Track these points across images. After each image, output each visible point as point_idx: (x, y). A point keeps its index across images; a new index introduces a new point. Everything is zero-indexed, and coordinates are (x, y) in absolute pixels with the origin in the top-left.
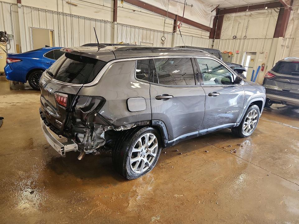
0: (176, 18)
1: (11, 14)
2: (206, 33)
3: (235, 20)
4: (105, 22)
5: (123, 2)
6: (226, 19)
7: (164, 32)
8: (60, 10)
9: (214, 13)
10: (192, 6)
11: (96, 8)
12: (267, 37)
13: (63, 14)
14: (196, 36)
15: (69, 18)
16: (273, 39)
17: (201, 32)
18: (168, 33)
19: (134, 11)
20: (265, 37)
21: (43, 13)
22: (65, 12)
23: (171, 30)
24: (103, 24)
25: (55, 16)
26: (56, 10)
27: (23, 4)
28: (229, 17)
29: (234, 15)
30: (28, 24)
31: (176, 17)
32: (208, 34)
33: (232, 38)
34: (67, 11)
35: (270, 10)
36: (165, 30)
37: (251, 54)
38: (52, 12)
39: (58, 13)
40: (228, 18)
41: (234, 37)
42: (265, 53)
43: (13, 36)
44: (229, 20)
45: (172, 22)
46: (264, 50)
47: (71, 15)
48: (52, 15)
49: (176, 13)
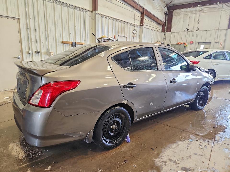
0: (144, 11)
2: (160, 27)
3: (185, 15)
6: (176, 14)
7: (134, 25)
12: (220, 28)
14: (154, 29)
16: (227, 30)
17: (157, 26)
18: (137, 26)
20: (218, 29)
28: (179, 12)
29: (183, 10)
33: (184, 31)
36: (135, 23)
37: (204, 43)
40: (177, 14)
41: (186, 29)
42: (220, 43)
44: (179, 15)
46: (218, 40)
49: (144, 6)
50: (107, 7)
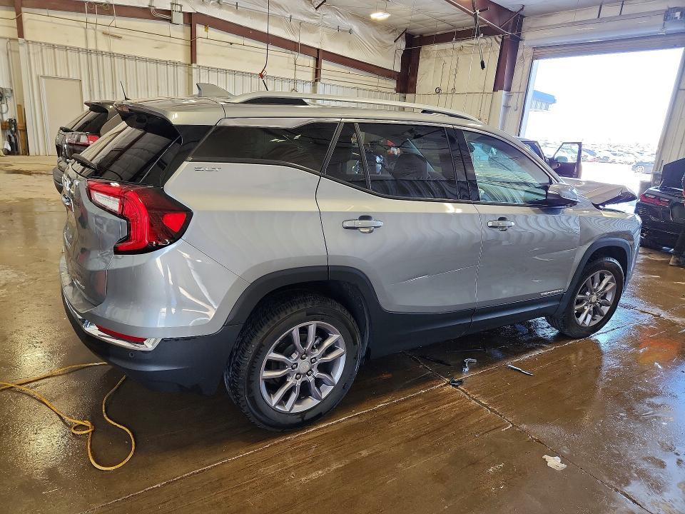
0: (319, 55)
1: (8, 54)
2: (387, 82)
3: (439, 58)
4: (175, 64)
5: (207, 29)
6: (425, 56)
7: (295, 81)
8: (92, 47)
9: (402, 45)
10: (350, 32)
11: (156, 41)
12: (486, 91)
13: (97, 52)
14: (365, 87)
15: (107, 59)
17: (376, 80)
18: (305, 82)
19: (231, 44)
21: (61, 52)
22: (100, 49)
23: (310, 76)
24: (171, 68)
25: (83, 56)
26: (84, 47)
27: (27, 39)
28: (428, 51)
29: (436, 47)
30: (37, 71)
31: (318, 53)
32: (393, 84)
33: (433, 91)
34: (103, 47)
35: (488, 39)
36: (298, 78)
38: (78, 50)
39: (88, 52)
40: (426, 54)
41: (438, 89)
43: (12, 91)
44: (428, 58)
45: (310, 61)
47: (112, 55)
48: (77, 54)
49: (317, 46)
50: (223, 56)
